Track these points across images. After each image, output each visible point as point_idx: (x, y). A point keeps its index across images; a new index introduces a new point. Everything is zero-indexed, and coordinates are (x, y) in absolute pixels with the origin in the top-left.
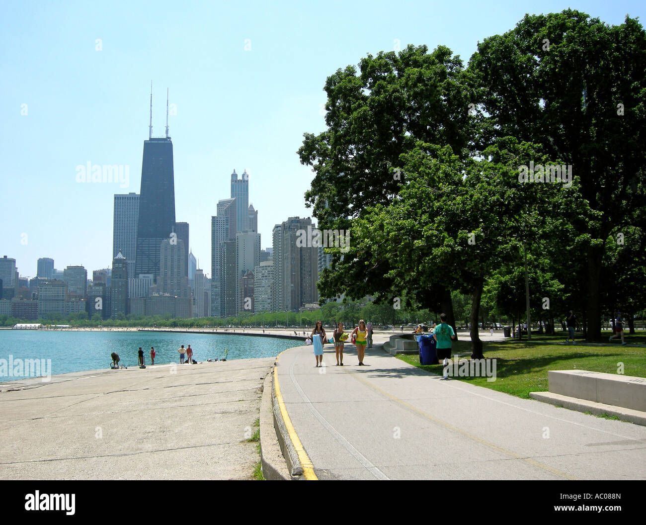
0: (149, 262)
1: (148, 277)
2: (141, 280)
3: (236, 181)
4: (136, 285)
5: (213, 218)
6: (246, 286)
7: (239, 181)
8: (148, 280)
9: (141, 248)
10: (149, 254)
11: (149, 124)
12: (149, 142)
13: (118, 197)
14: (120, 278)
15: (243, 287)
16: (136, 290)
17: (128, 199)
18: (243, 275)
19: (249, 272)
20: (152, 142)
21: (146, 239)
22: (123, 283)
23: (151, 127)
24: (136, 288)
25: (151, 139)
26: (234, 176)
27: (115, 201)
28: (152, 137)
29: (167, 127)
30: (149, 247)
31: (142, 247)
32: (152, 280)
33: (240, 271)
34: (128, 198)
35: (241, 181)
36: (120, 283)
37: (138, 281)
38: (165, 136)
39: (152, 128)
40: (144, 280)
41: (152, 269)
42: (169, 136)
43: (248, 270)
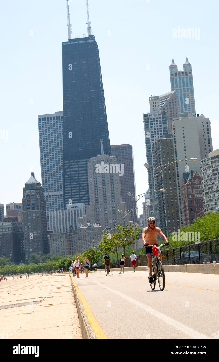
0: (79, 189)
1: (78, 207)
2: (69, 211)
3: (176, 74)
4: (63, 219)
5: (146, 116)
6: (190, 197)
7: (179, 73)
8: (78, 211)
9: (69, 173)
10: (79, 179)
11: (67, 23)
12: (69, 43)
13: (42, 119)
14: (34, 208)
15: (187, 199)
16: (63, 224)
17: (54, 119)
18: (186, 181)
19: (194, 174)
20: (72, 43)
21: (73, 162)
22: (38, 215)
23: (69, 26)
24: (63, 222)
25: (71, 40)
26: (173, 67)
27: (39, 123)
28: (72, 38)
29: (89, 24)
30: (78, 171)
31: (70, 171)
32: (82, 210)
33: (181, 177)
34: (54, 117)
35: (183, 73)
36: (34, 215)
37: (66, 213)
38: (87, 35)
39: (71, 28)
40: (73, 211)
41: (83, 198)
42: (92, 34)
43: (192, 172)
